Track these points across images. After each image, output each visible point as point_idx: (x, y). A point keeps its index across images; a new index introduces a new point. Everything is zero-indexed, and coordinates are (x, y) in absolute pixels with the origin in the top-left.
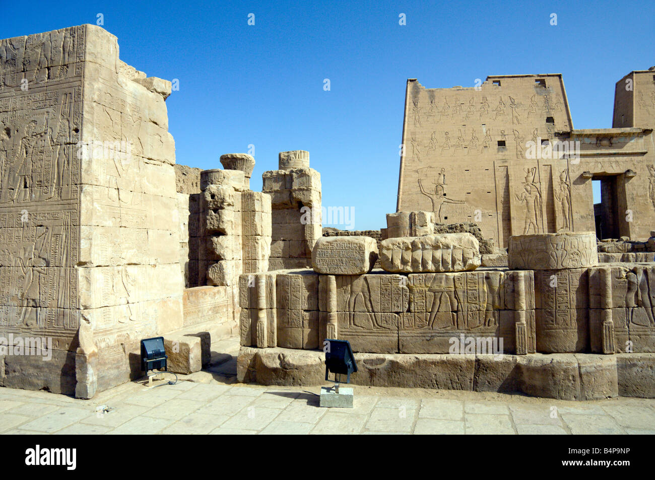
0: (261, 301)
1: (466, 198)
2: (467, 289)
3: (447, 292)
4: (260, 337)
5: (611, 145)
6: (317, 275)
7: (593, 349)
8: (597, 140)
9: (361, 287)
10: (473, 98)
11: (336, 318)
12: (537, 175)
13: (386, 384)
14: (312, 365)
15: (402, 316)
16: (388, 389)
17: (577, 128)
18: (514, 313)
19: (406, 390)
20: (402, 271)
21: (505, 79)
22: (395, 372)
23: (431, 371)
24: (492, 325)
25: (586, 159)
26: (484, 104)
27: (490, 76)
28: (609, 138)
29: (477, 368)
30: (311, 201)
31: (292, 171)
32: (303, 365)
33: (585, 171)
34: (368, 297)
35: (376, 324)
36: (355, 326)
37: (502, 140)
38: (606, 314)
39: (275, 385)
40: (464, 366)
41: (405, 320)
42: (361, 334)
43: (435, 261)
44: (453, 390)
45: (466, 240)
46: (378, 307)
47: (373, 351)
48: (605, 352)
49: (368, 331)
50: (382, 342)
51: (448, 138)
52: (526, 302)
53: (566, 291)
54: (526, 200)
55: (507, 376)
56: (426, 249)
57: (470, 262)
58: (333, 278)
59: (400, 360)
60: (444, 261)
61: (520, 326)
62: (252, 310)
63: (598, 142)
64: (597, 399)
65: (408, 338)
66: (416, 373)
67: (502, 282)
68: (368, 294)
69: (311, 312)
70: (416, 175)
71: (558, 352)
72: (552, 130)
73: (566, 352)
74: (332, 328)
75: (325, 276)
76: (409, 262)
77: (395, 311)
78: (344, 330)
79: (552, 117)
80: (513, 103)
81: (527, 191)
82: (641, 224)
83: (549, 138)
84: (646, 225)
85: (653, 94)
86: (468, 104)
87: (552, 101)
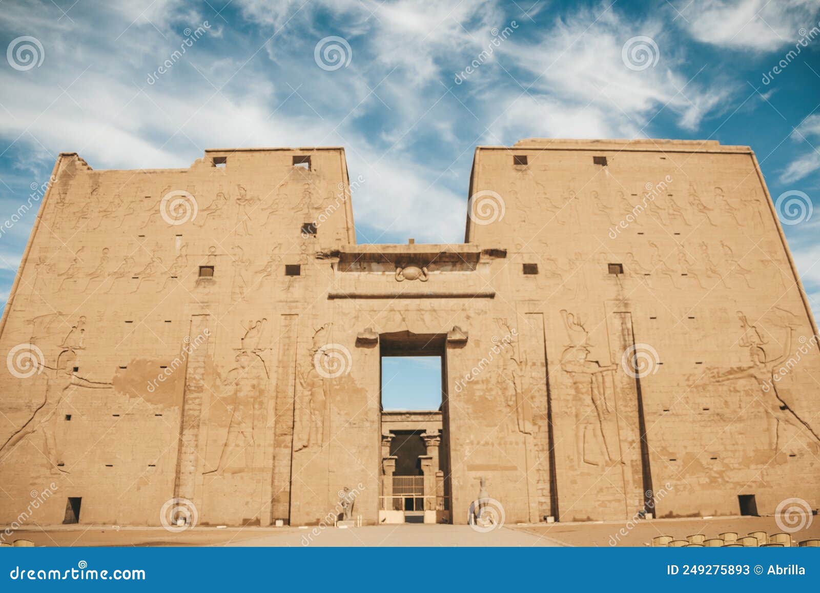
1: (115, 378)
8: (397, 267)
10: (170, 187)
12: (266, 334)
21: (237, 154)
25: (371, 304)
27: (210, 148)
28: (421, 264)
37: (209, 264)
63: (399, 271)
70: (29, 328)
72: (311, 247)
80: (242, 197)
82: (475, 442)
83: (301, 263)
84: (487, 444)
85: (511, 187)
86: (159, 198)
87: (318, 194)
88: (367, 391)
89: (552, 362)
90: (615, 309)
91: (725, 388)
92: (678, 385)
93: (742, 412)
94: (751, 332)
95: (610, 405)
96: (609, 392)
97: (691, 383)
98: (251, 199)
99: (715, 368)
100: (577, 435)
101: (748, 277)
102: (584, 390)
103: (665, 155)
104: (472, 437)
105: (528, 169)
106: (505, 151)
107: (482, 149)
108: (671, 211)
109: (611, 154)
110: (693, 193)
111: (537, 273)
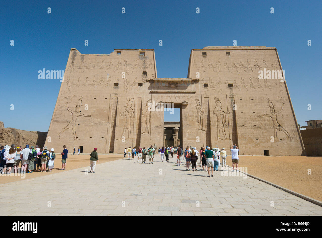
1: (92, 114)
5: (176, 88)
8: (169, 84)
10: (105, 60)
12: (134, 102)
21: (124, 51)
25: (162, 94)
26: (109, 64)
27: (115, 49)
28: (175, 83)
33: (161, 101)
37: (117, 83)
51: (87, 81)
54: (126, 116)
70: (66, 100)
72: (145, 78)
79: (146, 72)
80: (126, 63)
81: (127, 111)
82: (190, 132)
83: (143, 83)
84: (193, 133)
85: (201, 61)
86: (102, 63)
87: (147, 63)
88: (160, 118)
89: (211, 111)
90: (230, 97)
91: (261, 120)
92: (247, 118)
93: (267, 127)
94: (271, 104)
95: (227, 123)
96: (227, 120)
97: (251, 118)
98: (129, 64)
99: (259, 114)
100: (217, 131)
101: (271, 88)
102: (220, 119)
103: (248, 51)
104: (188, 131)
105: (207, 56)
106: (200, 51)
107: (193, 50)
108: (249, 68)
109: (231, 51)
110: (256, 62)
111: (208, 86)
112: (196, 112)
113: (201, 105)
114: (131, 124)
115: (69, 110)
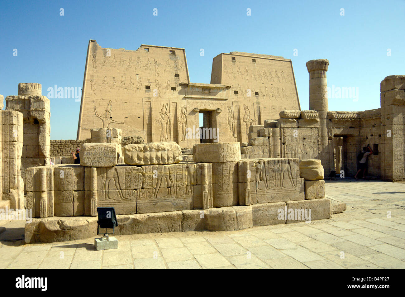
0: (43, 186)
1: (125, 120)
2: (176, 174)
3: (165, 176)
4: (43, 211)
5: (210, 94)
6: (83, 168)
7: (241, 204)
8: (202, 90)
9: (113, 174)
10: (132, 57)
11: (97, 194)
12: (168, 108)
13: (130, 233)
14: (83, 226)
15: (138, 191)
16: (132, 236)
17: (192, 82)
18: (202, 187)
19: (143, 235)
20: (138, 164)
21: (152, 47)
22: (135, 225)
23: (157, 223)
24: (190, 194)
25: (196, 100)
26: (138, 62)
27: (143, 45)
28: (209, 89)
29: (183, 218)
30: (44, 119)
31: (30, 97)
32: (77, 226)
33: (195, 107)
34: (117, 180)
35: (122, 197)
36: (109, 199)
37: (148, 85)
38: (247, 185)
39: (57, 241)
40: (176, 218)
41: (140, 193)
42: (113, 204)
43: (157, 158)
44: (170, 233)
45: (174, 146)
46: (123, 187)
47: (121, 213)
48: (247, 205)
49: (117, 201)
50: (126, 207)
51: (114, 81)
52: (208, 180)
53: (228, 174)
54: (161, 123)
55: (199, 221)
56: (152, 151)
57: (177, 158)
58: (95, 169)
59: (138, 218)
60: (163, 158)
61: (205, 193)
62: (36, 192)
63: (203, 91)
64: (244, 229)
65: (142, 204)
66: (148, 225)
67: (195, 170)
68: (117, 178)
69: (79, 191)
70: (93, 104)
71: (224, 207)
72: (178, 82)
73: (228, 206)
74: (94, 201)
75: (89, 168)
76: (142, 159)
77: (134, 188)
78: (101, 202)
79: (178, 74)
80: (156, 63)
81: (162, 118)
83: (176, 86)
84: (226, 140)
85: (231, 67)
86: (128, 61)
87: (178, 64)
89: (241, 119)
90: (256, 105)
98: (159, 64)
101: (287, 98)
103: (270, 60)
104: (223, 138)
105: (236, 62)
106: (229, 55)
107: (224, 54)
108: (271, 78)
109: (257, 59)
110: (276, 72)
111: (238, 93)
112: (228, 119)
113: (232, 112)
114: (168, 132)
115: (97, 115)
